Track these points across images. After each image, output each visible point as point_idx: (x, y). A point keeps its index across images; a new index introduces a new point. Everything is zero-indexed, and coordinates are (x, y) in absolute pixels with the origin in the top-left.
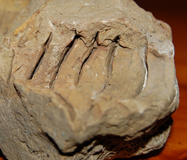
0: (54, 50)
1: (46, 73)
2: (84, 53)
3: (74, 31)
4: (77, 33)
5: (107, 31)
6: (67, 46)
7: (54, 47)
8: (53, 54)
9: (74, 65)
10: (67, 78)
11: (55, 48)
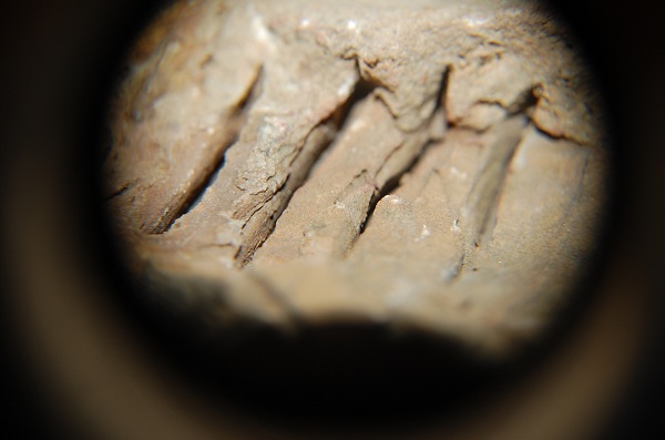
0: (267, 130)
1: (228, 214)
2: (388, 151)
3: (350, 59)
4: (363, 66)
5: (488, 66)
6: (323, 122)
7: (267, 119)
8: (263, 144)
9: (340, 194)
10: (309, 235)
11: (271, 125)
